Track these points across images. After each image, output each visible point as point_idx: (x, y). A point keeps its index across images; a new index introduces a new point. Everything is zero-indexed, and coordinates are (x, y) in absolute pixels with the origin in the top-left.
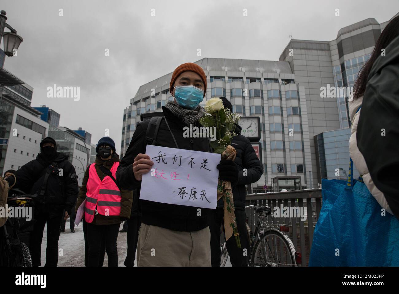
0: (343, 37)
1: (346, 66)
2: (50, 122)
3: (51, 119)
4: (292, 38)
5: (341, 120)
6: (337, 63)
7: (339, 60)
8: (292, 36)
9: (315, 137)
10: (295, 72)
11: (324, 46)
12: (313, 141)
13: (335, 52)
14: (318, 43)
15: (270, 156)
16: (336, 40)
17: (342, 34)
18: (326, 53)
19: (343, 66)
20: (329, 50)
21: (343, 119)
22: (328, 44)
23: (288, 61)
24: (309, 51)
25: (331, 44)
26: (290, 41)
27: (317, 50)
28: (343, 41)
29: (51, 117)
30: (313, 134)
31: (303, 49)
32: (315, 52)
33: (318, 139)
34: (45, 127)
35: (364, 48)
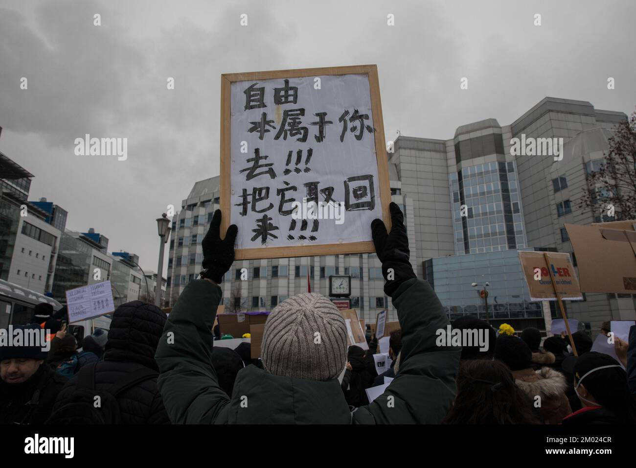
0: (462, 138)
1: (463, 175)
2: (54, 223)
3: (56, 220)
4: (400, 134)
5: (456, 241)
6: (453, 169)
7: (456, 166)
8: (400, 132)
9: (424, 263)
10: (402, 179)
11: (438, 146)
12: (422, 268)
13: (452, 155)
14: (432, 143)
15: (368, 286)
16: (454, 139)
17: (461, 134)
18: (442, 155)
19: (460, 173)
20: (445, 152)
21: (459, 240)
22: (444, 143)
23: (395, 162)
24: (420, 152)
25: (448, 144)
26: (397, 137)
27: (430, 151)
28: (460, 144)
29: (55, 217)
30: (421, 258)
31: (413, 149)
32: (427, 154)
33: (426, 266)
34: (57, 236)
35: (484, 156)
